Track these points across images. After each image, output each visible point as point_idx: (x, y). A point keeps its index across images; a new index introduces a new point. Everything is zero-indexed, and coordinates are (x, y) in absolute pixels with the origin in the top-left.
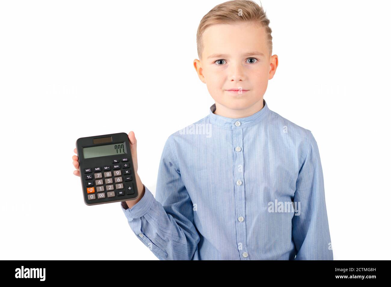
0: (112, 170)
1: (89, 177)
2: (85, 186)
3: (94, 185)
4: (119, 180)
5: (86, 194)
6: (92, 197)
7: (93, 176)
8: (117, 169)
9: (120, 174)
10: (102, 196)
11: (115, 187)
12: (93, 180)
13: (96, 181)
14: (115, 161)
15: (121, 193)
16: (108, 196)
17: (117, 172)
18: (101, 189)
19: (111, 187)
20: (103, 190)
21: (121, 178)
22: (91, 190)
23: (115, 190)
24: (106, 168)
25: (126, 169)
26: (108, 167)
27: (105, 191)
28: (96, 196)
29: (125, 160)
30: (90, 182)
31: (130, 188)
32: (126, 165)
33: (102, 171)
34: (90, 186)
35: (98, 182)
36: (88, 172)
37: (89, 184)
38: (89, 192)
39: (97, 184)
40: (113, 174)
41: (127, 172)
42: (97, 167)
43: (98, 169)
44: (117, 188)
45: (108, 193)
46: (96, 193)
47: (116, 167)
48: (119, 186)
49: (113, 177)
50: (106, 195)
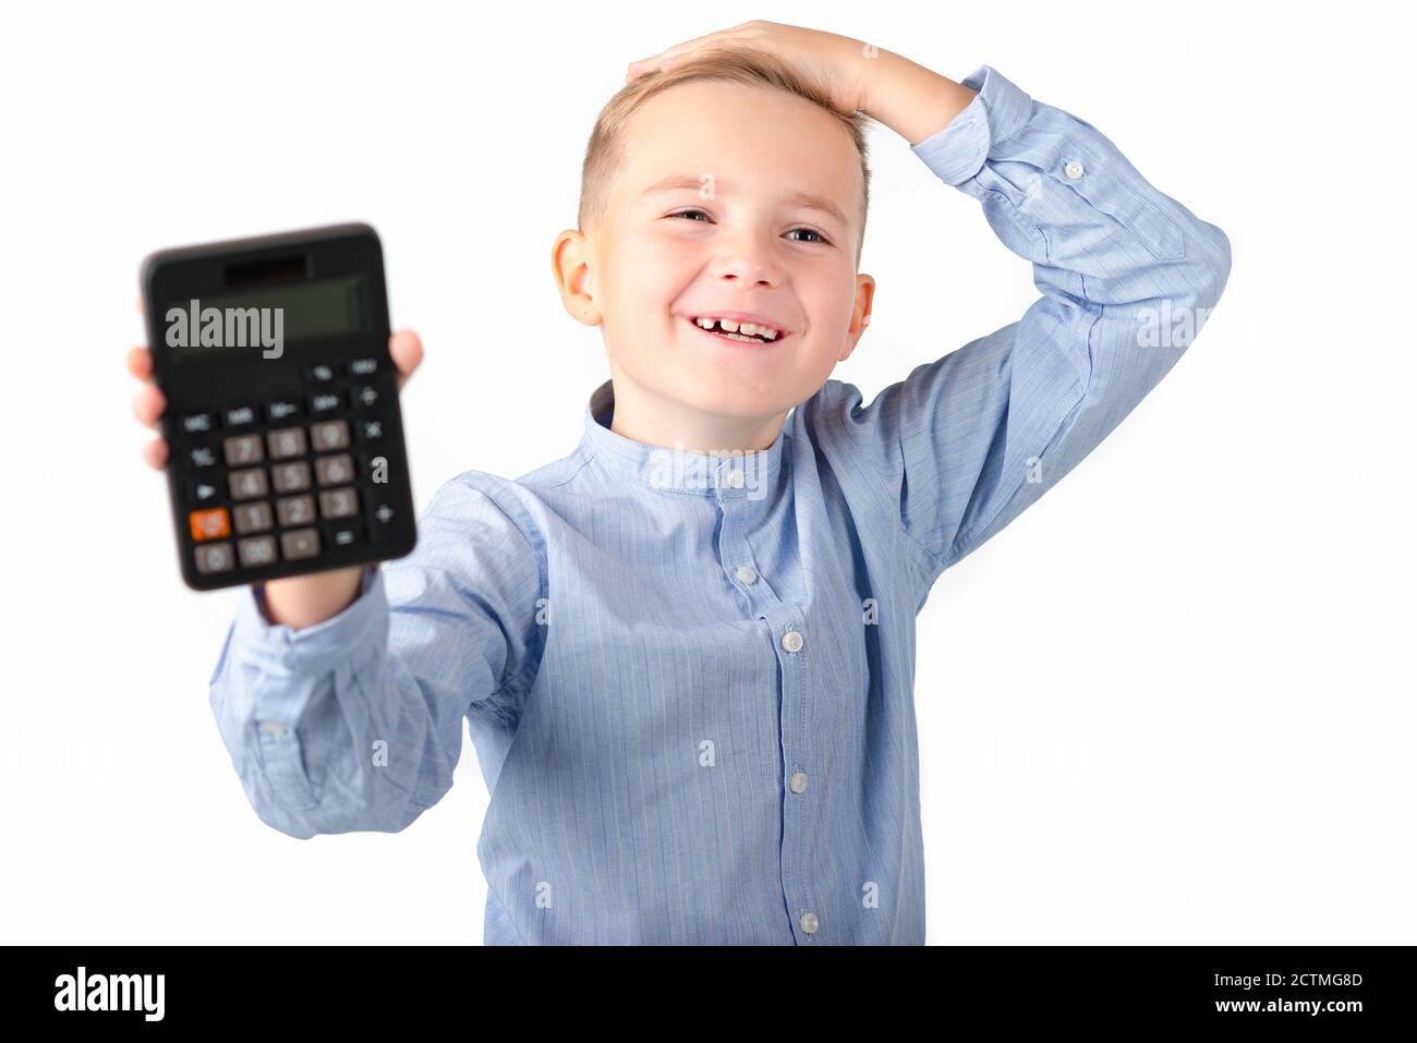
0: (305, 418)
1: (202, 457)
2: (185, 505)
3: (224, 500)
4: (336, 470)
5: (188, 544)
6: (216, 558)
7: (219, 454)
8: (328, 416)
9: (344, 442)
10: (258, 552)
11: (318, 507)
12: (221, 472)
13: (234, 478)
14: (323, 373)
15: (344, 538)
16: (289, 553)
17: (331, 433)
18: (256, 517)
19: (298, 511)
20: (267, 523)
21: (346, 460)
22: (211, 523)
23: (323, 526)
24: (280, 410)
25: (371, 414)
26: (287, 403)
27: (276, 530)
28: (236, 555)
29: (364, 367)
30: (207, 484)
31: (384, 514)
32: (369, 396)
33: (262, 426)
34: (207, 505)
35: (241, 481)
36: (198, 433)
37: (205, 492)
38: (203, 533)
39: (236, 493)
40: (308, 439)
41: (374, 430)
42: (237, 406)
43: (242, 416)
44: (327, 512)
45: (287, 539)
46: (233, 537)
47: (324, 403)
48: (334, 504)
49: (311, 456)
50: (279, 548)
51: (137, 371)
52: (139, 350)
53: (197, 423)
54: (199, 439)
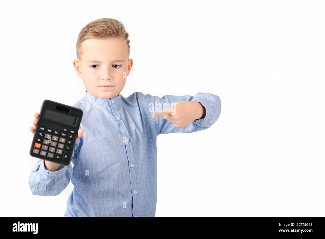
0: (59, 136)
1: (41, 134)
2: (35, 141)
3: (41, 143)
4: (61, 146)
5: (33, 147)
6: (36, 151)
7: (44, 135)
8: (63, 137)
9: (64, 142)
10: (43, 153)
11: (56, 151)
12: (43, 138)
13: (44, 140)
14: (65, 130)
15: (58, 157)
16: (48, 156)
17: (63, 140)
18: (45, 148)
19: (52, 150)
20: (47, 149)
21: (63, 145)
22: (38, 145)
23: (55, 154)
24: (56, 133)
25: (70, 139)
26: (58, 132)
27: (48, 151)
28: (40, 152)
29: (72, 132)
30: (40, 139)
31: (66, 156)
32: (71, 137)
33: (52, 134)
34: (39, 142)
35: (45, 141)
36: (42, 130)
37: (39, 140)
38: (36, 146)
39: (44, 143)
40: (59, 139)
41: (70, 142)
42: (50, 129)
43: (50, 131)
44: (57, 152)
45: (49, 153)
46: (40, 149)
47: (63, 134)
48: (59, 151)
49: (58, 142)
50: (47, 154)
51: (36, 117)
52: (37, 114)
53: (42, 129)
54: (41, 131)
